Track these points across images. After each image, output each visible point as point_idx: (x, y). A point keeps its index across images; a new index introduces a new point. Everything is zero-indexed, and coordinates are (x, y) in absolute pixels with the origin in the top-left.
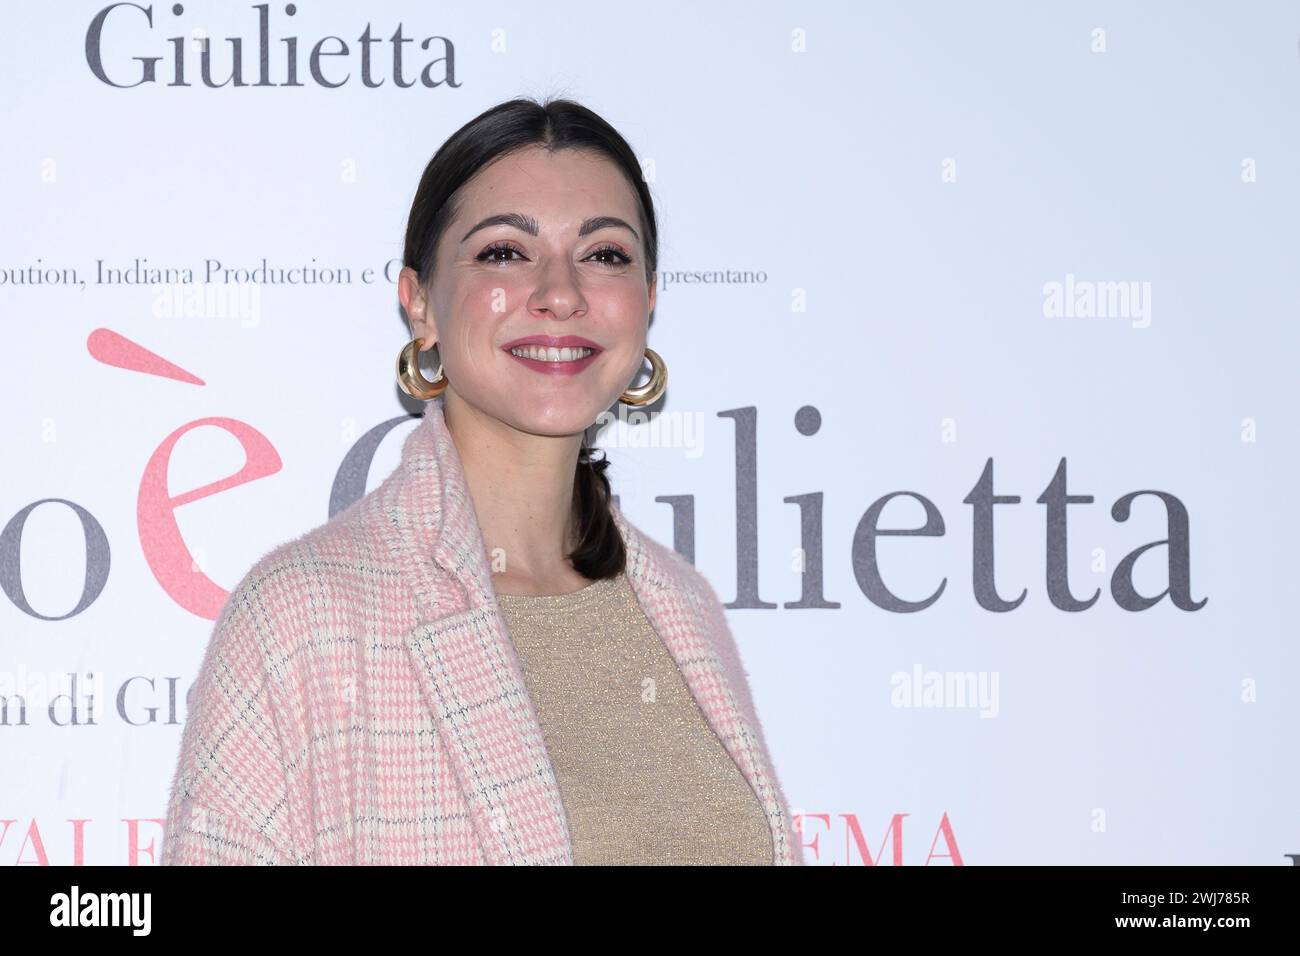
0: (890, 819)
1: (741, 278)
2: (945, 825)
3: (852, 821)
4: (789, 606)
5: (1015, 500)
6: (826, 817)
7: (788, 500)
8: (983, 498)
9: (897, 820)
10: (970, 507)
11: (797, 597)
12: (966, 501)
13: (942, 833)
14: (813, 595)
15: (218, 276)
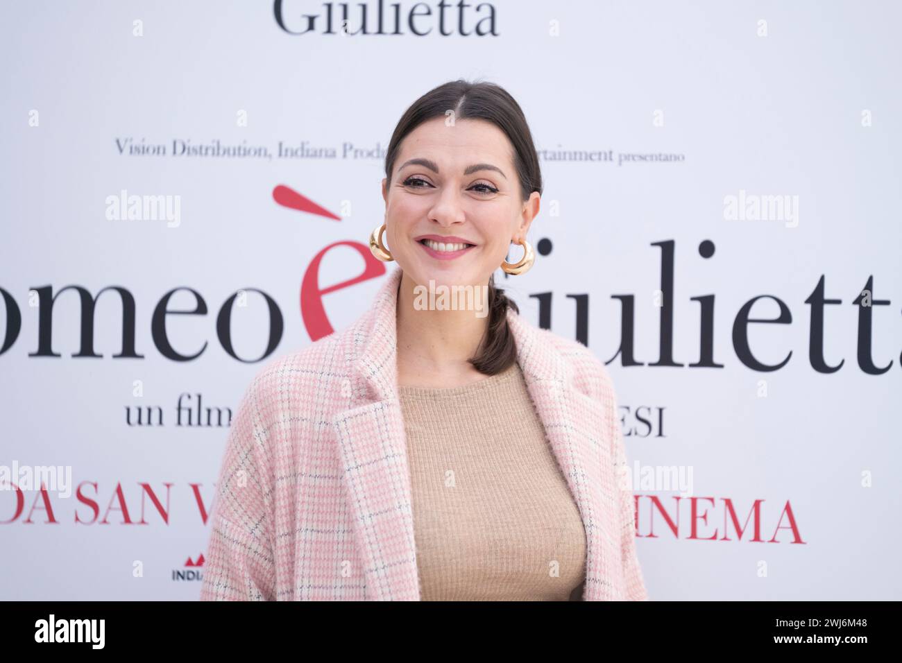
0: (753, 502)
1: (667, 158)
2: (788, 508)
3: (728, 503)
4: (692, 365)
5: (838, 302)
6: (712, 500)
7: (693, 299)
8: (817, 300)
9: (757, 504)
10: (809, 307)
11: (697, 359)
12: (807, 302)
13: (786, 513)
14: (707, 360)
15: (350, 154)
